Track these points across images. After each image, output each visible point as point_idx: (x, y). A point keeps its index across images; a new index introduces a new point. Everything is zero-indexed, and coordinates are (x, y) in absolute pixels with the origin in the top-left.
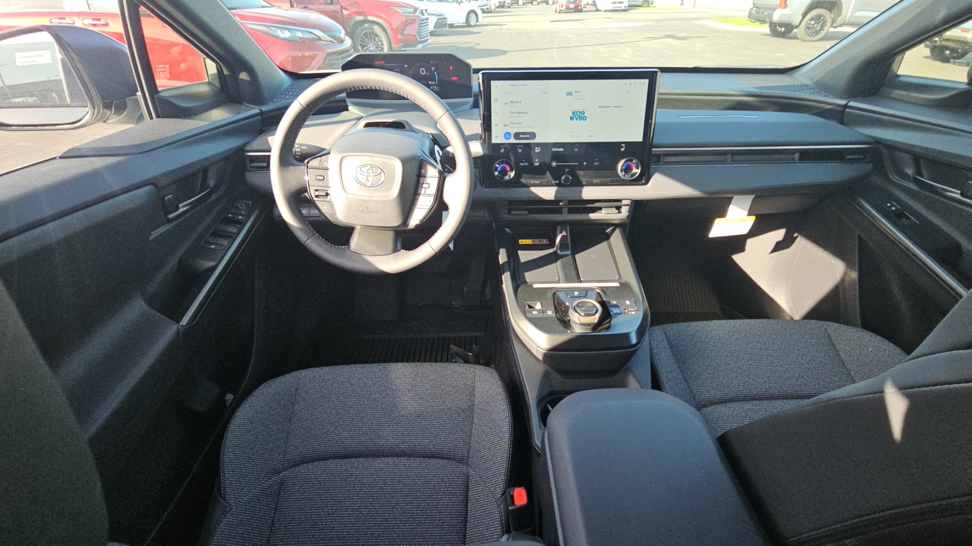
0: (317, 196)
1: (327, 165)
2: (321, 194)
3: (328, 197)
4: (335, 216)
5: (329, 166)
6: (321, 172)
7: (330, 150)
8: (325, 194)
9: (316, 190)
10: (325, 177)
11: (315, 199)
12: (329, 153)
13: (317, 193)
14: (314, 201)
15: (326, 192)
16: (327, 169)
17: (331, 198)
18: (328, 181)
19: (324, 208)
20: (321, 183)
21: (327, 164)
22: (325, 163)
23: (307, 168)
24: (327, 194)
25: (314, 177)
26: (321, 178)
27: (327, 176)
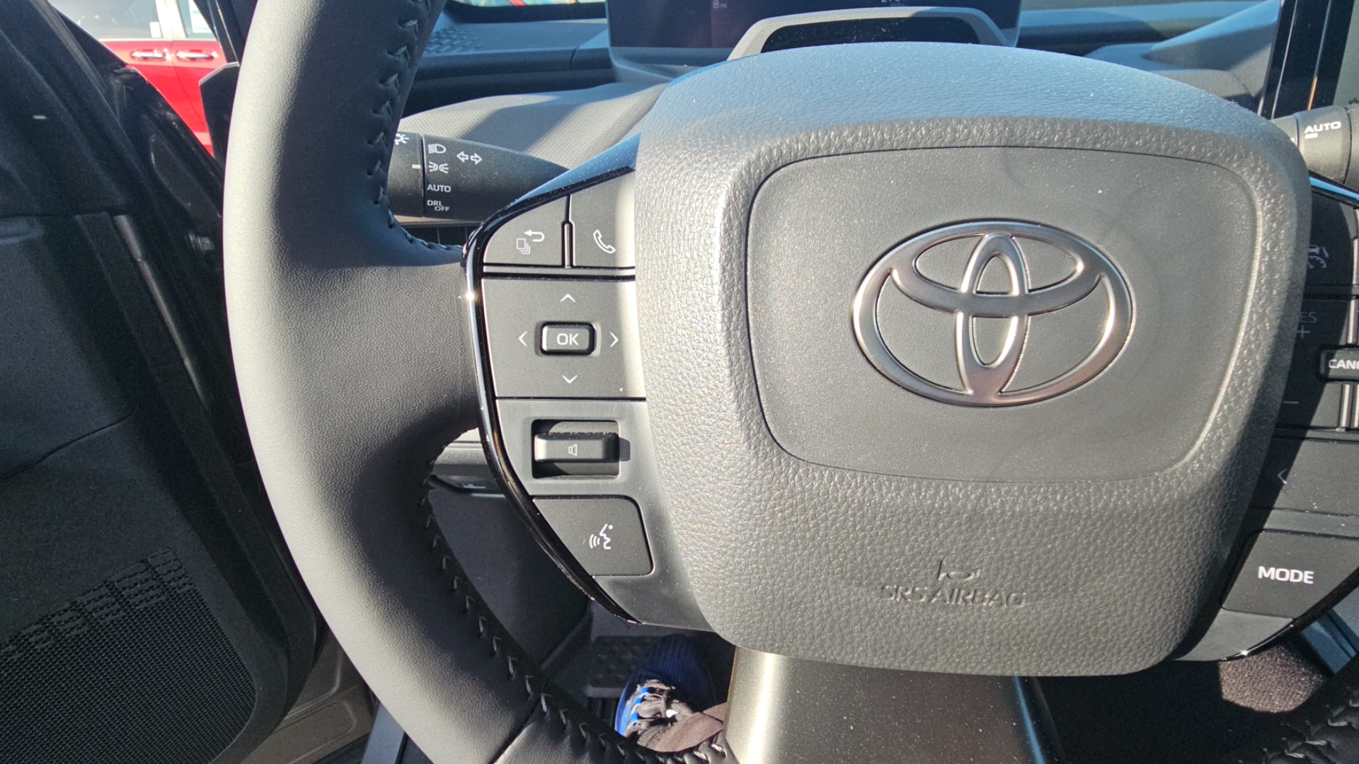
0: (542, 469)
1: (605, 248)
2: (573, 450)
3: (622, 465)
4: (665, 591)
5: (628, 257)
6: (567, 299)
7: (633, 150)
8: (596, 450)
9: (540, 427)
10: (597, 327)
11: (533, 486)
12: (626, 170)
13: (542, 449)
14: (530, 498)
15: (606, 429)
16: (612, 276)
17: (638, 475)
18: (617, 357)
19: (593, 542)
20: (569, 377)
21: (611, 237)
22: (597, 236)
23: (478, 275)
24: (615, 449)
25: (524, 339)
26: (571, 339)
27: (615, 324)
